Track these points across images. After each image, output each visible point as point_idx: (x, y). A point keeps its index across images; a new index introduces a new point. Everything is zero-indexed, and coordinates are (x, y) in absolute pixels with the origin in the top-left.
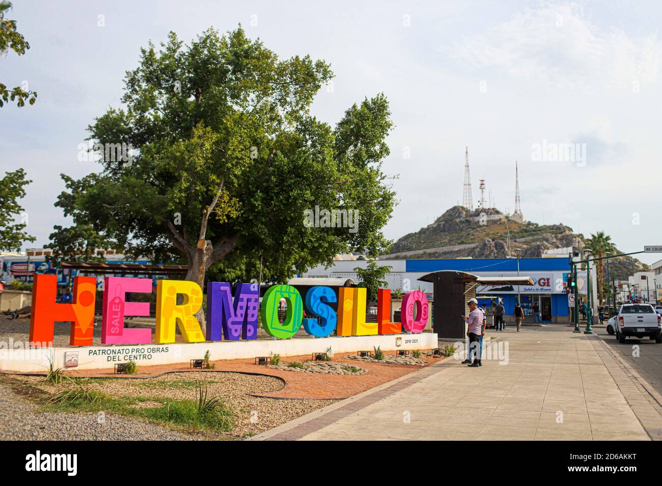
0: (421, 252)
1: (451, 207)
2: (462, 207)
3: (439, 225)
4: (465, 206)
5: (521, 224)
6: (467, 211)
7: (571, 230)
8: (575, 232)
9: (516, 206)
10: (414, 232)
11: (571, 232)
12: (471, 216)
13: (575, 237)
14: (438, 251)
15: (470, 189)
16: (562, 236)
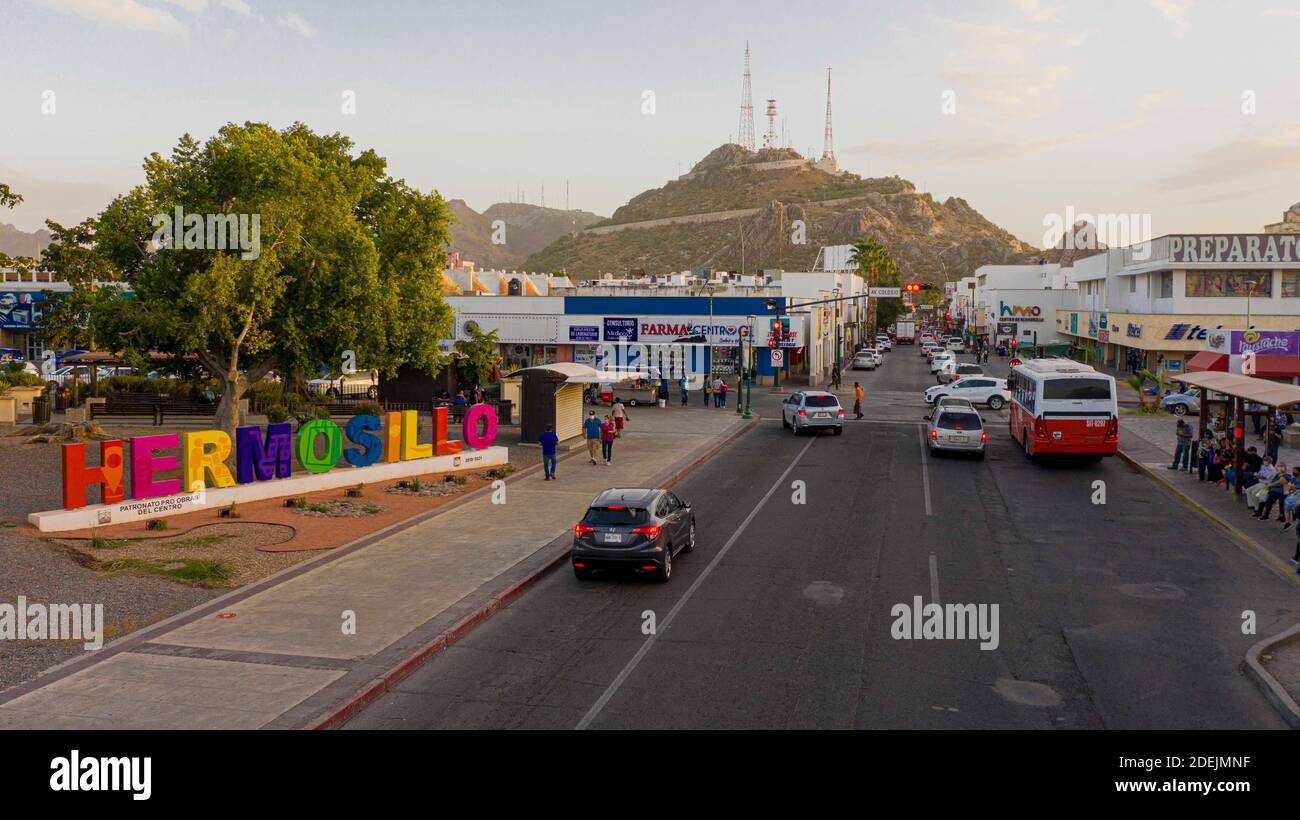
0: (666, 222)
1: (718, 146)
2: (737, 146)
3: (698, 176)
4: (741, 144)
5: (833, 176)
6: (745, 153)
7: (912, 186)
8: (919, 191)
9: (826, 146)
10: (656, 188)
11: (912, 191)
12: (752, 161)
13: (918, 200)
14: (696, 221)
15: (751, 115)
16: (898, 197)
